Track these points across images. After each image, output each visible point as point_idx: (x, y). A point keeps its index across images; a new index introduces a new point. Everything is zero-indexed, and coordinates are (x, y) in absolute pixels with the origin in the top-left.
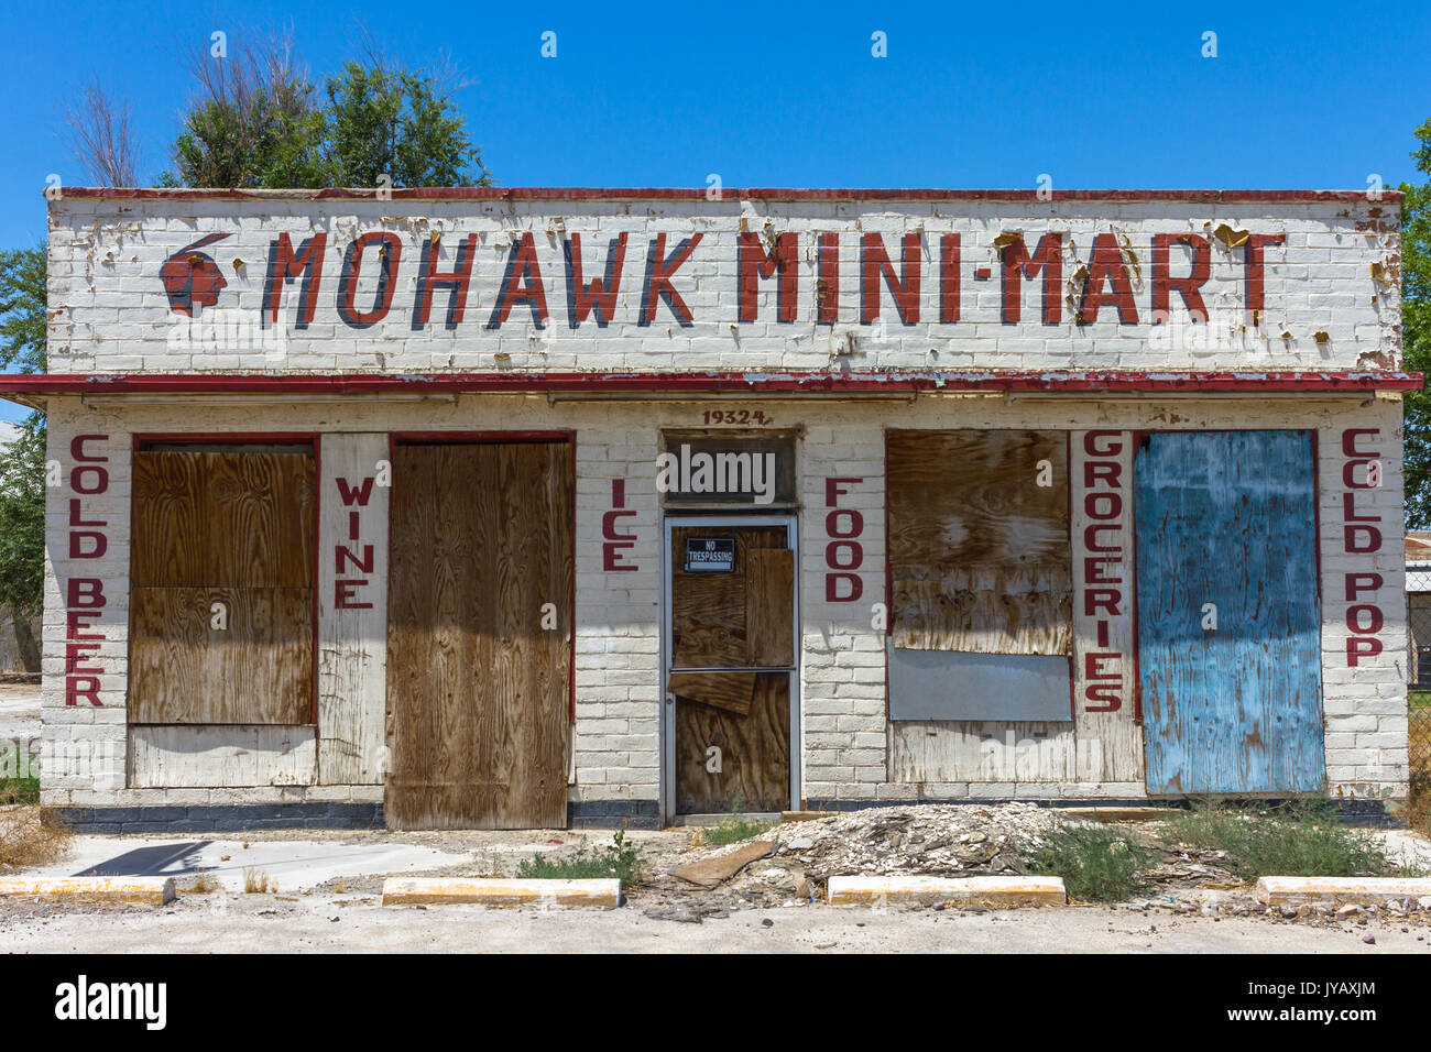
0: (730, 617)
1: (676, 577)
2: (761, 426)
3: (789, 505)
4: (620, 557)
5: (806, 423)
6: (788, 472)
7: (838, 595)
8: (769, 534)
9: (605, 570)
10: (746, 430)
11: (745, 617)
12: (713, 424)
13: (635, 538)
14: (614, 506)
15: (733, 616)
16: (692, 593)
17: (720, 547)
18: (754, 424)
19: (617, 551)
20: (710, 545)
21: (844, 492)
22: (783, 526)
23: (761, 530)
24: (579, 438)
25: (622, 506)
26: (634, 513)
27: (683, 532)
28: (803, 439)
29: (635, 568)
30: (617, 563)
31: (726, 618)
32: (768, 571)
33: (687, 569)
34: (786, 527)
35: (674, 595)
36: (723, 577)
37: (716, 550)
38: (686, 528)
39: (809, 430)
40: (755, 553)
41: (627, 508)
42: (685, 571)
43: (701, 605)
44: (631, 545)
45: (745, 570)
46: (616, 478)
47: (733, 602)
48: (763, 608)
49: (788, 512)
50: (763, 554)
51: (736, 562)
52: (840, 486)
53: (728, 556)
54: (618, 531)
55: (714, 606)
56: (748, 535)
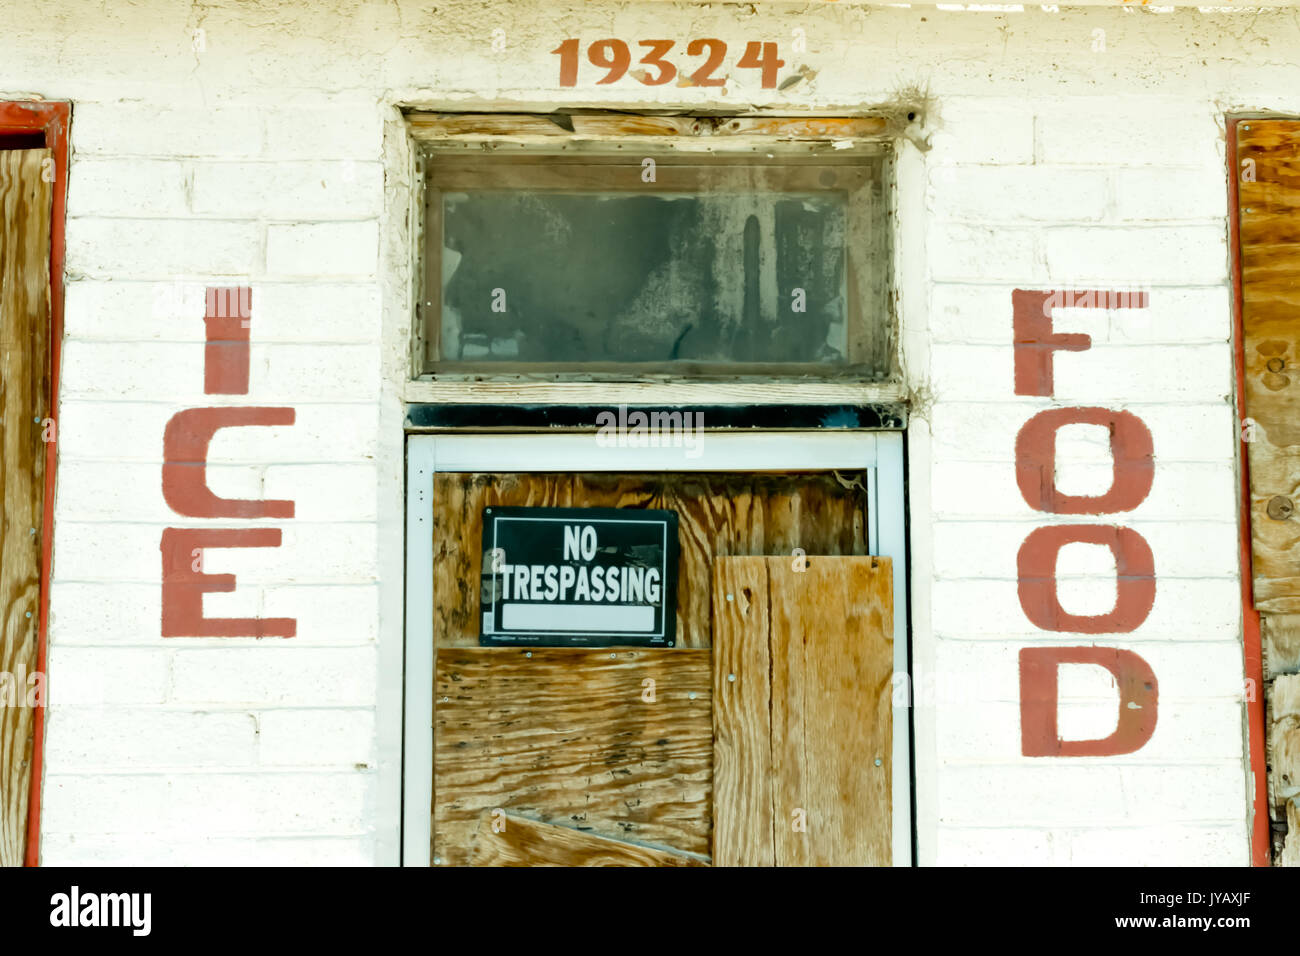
0: (652, 816)
1: (448, 661)
2: (769, 97)
3: (870, 395)
4: (226, 583)
5: (936, 90)
6: (867, 275)
7: (1067, 731)
8: (796, 500)
9: (167, 632)
10: (711, 119)
11: (710, 817)
12: (590, 88)
13: (285, 509)
14: (211, 387)
15: (663, 808)
16: (507, 724)
17: (617, 550)
18: (742, 89)
19: (214, 561)
20: (578, 541)
21: (1080, 342)
22: (849, 474)
23: (768, 485)
24: (81, 135)
25: (242, 388)
26: (284, 416)
27: (476, 493)
28: (923, 146)
29: (285, 628)
30: (214, 606)
31: (635, 817)
32: (796, 635)
33: (489, 628)
34: (863, 473)
35: (439, 727)
36: (629, 660)
37: (602, 560)
38: (489, 478)
39: (948, 112)
40: (746, 569)
41: (259, 395)
42: (485, 640)
43: (541, 767)
44: (272, 538)
45: (711, 632)
46: (220, 283)
47: (664, 757)
48: (777, 782)
49: (868, 418)
50: (777, 574)
51: (672, 606)
52: (1064, 320)
53: (643, 581)
54: (221, 481)
55: (589, 770)
56: (719, 503)
